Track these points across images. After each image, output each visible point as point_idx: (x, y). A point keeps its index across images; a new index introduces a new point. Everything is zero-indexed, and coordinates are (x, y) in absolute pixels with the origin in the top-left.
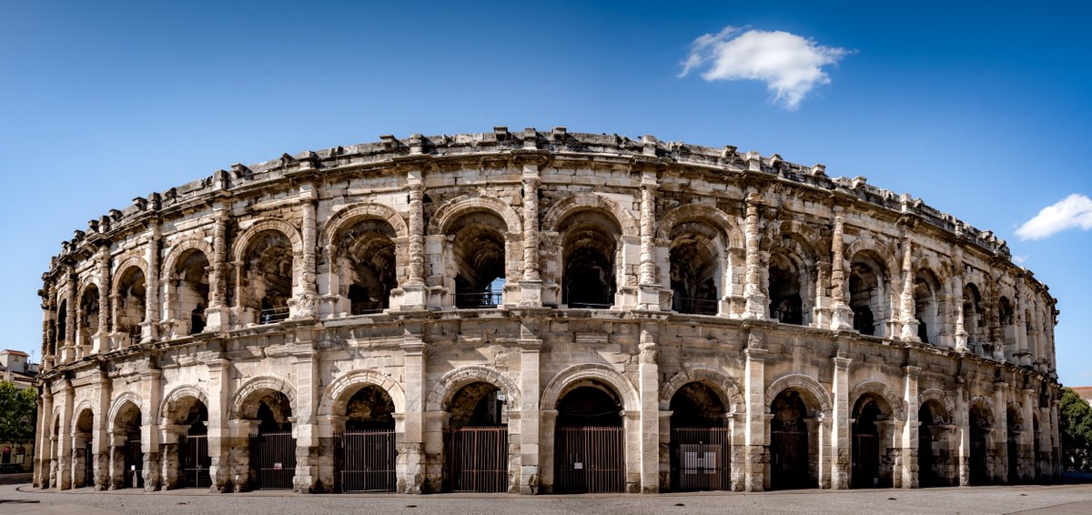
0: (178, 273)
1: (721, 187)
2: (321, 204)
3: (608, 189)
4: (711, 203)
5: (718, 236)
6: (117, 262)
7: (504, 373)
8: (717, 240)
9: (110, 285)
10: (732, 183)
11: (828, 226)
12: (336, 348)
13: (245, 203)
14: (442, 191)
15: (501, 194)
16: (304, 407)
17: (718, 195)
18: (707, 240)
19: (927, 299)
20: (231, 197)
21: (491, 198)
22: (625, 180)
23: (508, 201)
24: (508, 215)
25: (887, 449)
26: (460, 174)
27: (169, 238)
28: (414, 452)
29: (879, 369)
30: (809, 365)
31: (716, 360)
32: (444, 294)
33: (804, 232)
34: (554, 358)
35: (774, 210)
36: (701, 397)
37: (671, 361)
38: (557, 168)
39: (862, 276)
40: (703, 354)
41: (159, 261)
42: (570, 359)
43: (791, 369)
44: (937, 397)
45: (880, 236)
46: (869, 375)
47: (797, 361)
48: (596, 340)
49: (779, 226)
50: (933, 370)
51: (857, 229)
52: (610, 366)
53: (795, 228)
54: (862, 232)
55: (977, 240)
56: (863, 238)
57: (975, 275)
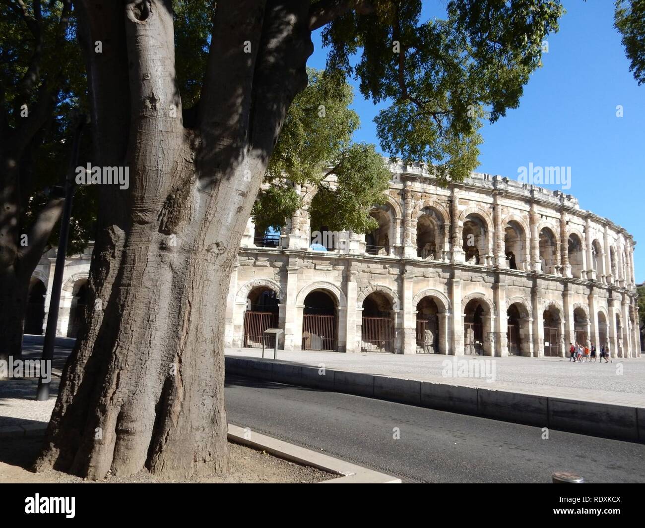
5: (390, 210)
8: (389, 213)
18: (384, 212)
19: (515, 240)
25: (488, 333)
29: (481, 285)
30: (438, 283)
31: (387, 280)
33: (436, 205)
34: (304, 278)
35: (420, 194)
36: (379, 301)
37: (364, 280)
39: (473, 228)
40: (380, 276)
42: (313, 278)
43: (428, 285)
44: (521, 302)
45: (481, 203)
46: (474, 289)
47: (431, 281)
48: (326, 269)
49: (422, 203)
50: (517, 284)
51: (468, 201)
52: (333, 283)
53: (431, 204)
54: (471, 202)
55: (550, 197)
56: (471, 206)
57: (549, 221)
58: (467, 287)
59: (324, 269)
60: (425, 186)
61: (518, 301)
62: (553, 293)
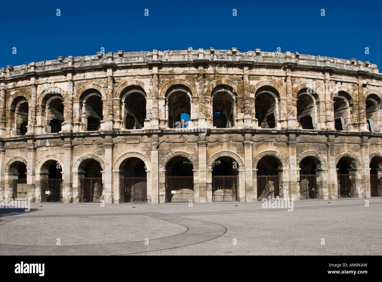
1: (187, 69)
3: (140, 77)
4: (183, 77)
7: (100, 157)
10: (191, 66)
11: (241, 78)
12: (42, 146)
13: (12, 84)
14: (79, 82)
15: (101, 82)
16: (30, 169)
17: (186, 73)
21: (96, 85)
22: (146, 72)
23: (102, 85)
24: (102, 91)
26: (86, 74)
28: (67, 187)
29: (274, 145)
30: (232, 146)
31: (185, 147)
32: (80, 125)
33: (228, 83)
34: (119, 150)
35: (213, 76)
37: (166, 149)
38: (120, 69)
40: (179, 145)
42: (125, 150)
43: (222, 148)
45: (273, 77)
46: (267, 148)
47: (225, 145)
48: (134, 142)
49: (215, 83)
50: (309, 141)
51: (259, 76)
52: (140, 152)
53: (223, 82)
54: (262, 77)
55: (345, 66)
56: (262, 80)
57: (345, 86)
58: (259, 147)
59: (133, 142)
60: (217, 68)
61: (310, 155)
62: (349, 146)
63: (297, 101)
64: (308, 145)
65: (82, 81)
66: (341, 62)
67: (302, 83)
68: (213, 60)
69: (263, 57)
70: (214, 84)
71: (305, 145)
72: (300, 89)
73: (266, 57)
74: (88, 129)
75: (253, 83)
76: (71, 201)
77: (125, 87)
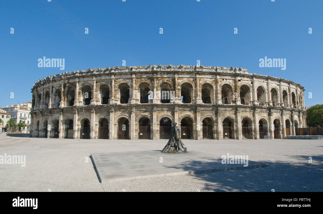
0: (56, 93)
1: (148, 75)
2: (80, 82)
3: (127, 79)
4: (146, 79)
6: (45, 90)
7: (108, 117)
9: (44, 94)
10: (150, 74)
11: (174, 79)
12: (81, 111)
13: (67, 81)
16: (75, 122)
17: (148, 77)
20: (65, 79)
21: (107, 82)
22: (129, 77)
23: (109, 83)
24: (109, 86)
26: (102, 77)
27: (54, 86)
31: (147, 113)
32: (99, 101)
33: (168, 81)
34: (116, 114)
35: (160, 78)
38: (117, 75)
40: (144, 111)
41: (52, 90)
42: (119, 114)
43: (164, 113)
44: (210, 117)
46: (186, 113)
48: (124, 110)
50: (208, 110)
51: (182, 78)
53: (165, 81)
54: (184, 78)
55: (228, 71)
56: (184, 80)
57: (228, 81)
58: (182, 113)
62: (229, 112)
63: (202, 90)
64: (207, 112)
65: (100, 81)
66: (226, 69)
67: (204, 81)
68: (161, 70)
69: (185, 68)
70: (161, 82)
71: (205, 112)
72: (203, 84)
73: (186, 68)
74: (103, 104)
75: (180, 81)
76: (95, 138)
77: (120, 83)
